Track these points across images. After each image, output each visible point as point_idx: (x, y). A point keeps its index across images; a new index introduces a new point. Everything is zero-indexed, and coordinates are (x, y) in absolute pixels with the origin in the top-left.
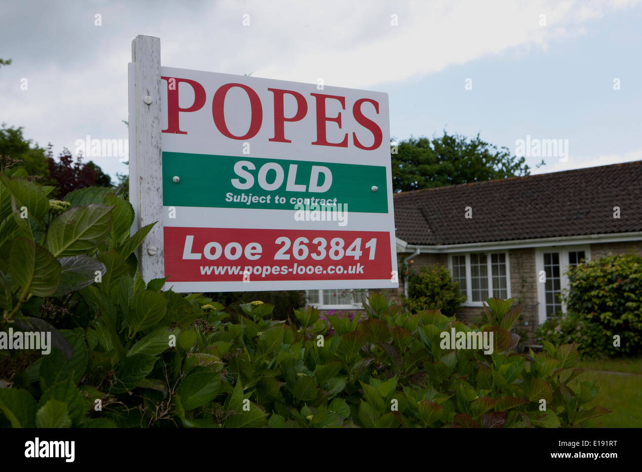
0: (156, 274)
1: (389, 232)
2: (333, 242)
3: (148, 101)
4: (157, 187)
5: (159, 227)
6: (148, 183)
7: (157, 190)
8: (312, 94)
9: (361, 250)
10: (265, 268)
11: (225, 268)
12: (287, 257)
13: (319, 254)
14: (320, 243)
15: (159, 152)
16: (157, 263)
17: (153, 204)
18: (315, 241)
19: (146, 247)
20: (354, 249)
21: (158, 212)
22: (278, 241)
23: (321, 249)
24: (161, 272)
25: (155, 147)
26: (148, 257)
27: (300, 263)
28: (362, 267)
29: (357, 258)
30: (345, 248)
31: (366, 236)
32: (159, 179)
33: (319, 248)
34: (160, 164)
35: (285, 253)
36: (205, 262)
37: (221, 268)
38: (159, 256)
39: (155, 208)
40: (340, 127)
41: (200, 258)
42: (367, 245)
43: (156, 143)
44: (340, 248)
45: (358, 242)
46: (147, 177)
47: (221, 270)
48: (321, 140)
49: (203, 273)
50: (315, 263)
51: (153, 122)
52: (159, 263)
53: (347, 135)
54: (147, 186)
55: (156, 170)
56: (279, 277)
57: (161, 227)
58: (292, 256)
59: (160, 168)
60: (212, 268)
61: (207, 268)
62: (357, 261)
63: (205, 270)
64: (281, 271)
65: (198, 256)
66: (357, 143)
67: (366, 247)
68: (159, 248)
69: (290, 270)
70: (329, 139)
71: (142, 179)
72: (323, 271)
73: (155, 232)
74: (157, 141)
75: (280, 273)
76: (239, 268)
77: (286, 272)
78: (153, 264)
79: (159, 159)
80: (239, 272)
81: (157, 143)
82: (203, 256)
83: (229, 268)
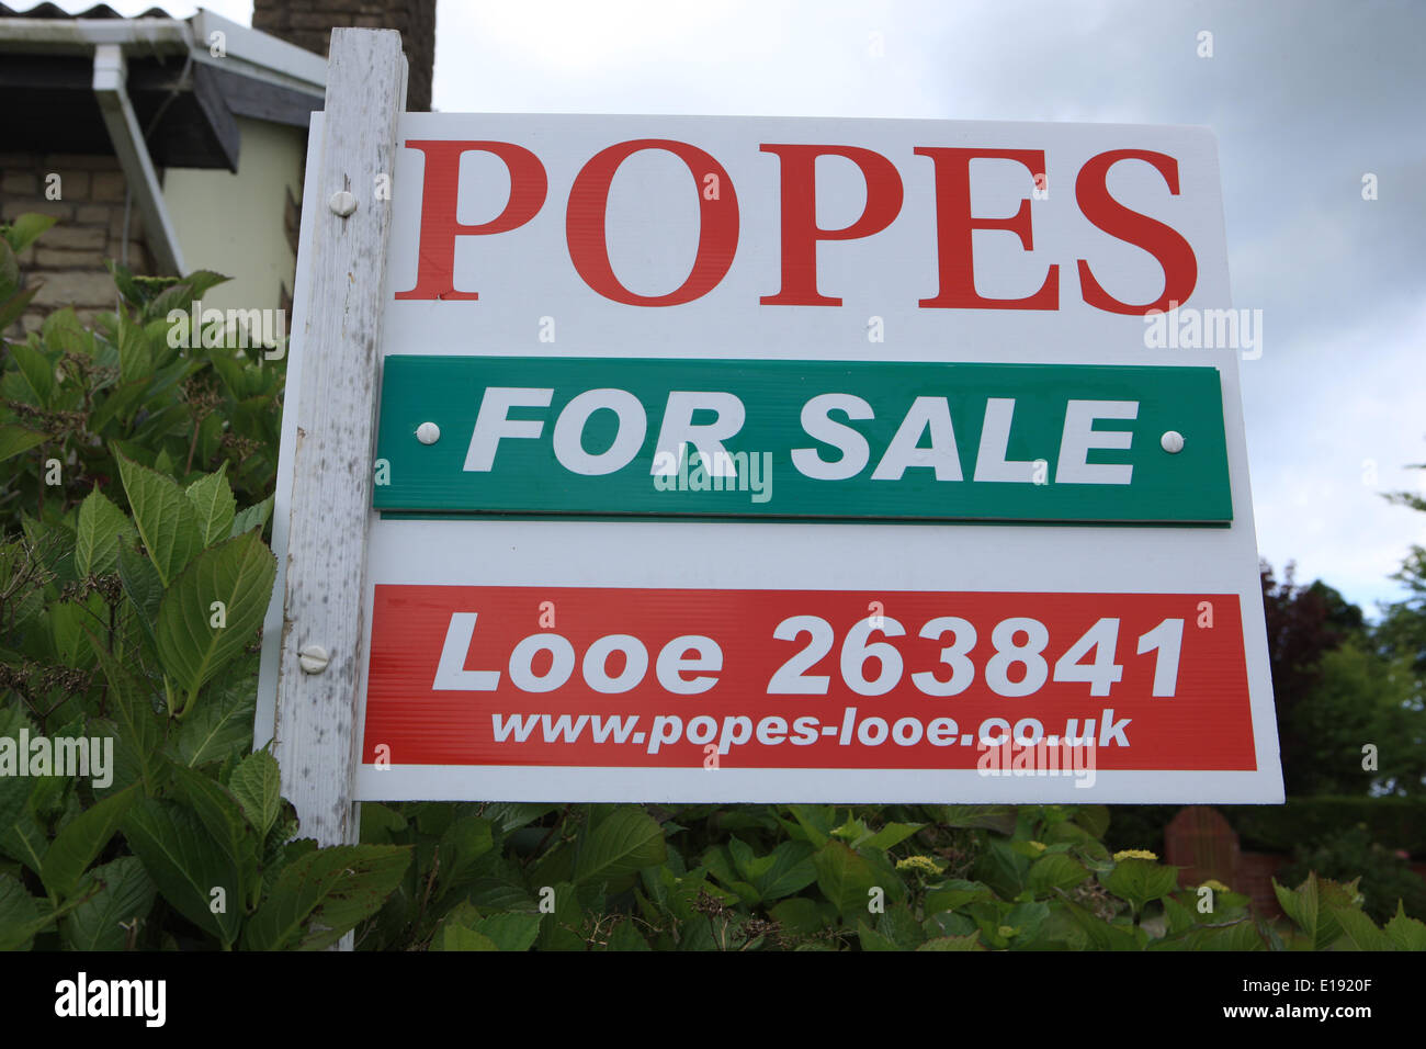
0: (322, 733)
1: (1237, 596)
2: (1002, 633)
3: (341, 203)
4: (348, 458)
5: (346, 583)
6: (322, 446)
7: (350, 466)
8: (919, 151)
9: (1116, 662)
10: (730, 722)
11: (583, 720)
12: (820, 685)
13: (944, 673)
14: (948, 638)
15: (365, 354)
16: (329, 697)
17: (331, 509)
18: (932, 630)
19: (294, 646)
20: (1089, 658)
21: (347, 535)
22: (787, 630)
23: (956, 656)
24: (340, 728)
25: (354, 336)
26: (301, 678)
27: (867, 706)
28: (1124, 722)
29: (1100, 689)
30: (1052, 655)
31: (1138, 612)
32: (357, 433)
33: (947, 655)
34: (367, 388)
35: (809, 672)
36: (510, 699)
37: (565, 720)
38: (336, 675)
39: (337, 525)
40: (1028, 245)
41: (494, 687)
42: (1145, 644)
43: (358, 325)
44: (1032, 655)
45: (1105, 632)
46: (321, 429)
47: (566, 729)
48: (957, 288)
49: (500, 735)
50: (929, 709)
51: (355, 265)
52: (336, 699)
53: (1054, 271)
54: (316, 456)
55: (352, 407)
56: (786, 756)
57: (351, 581)
58: (837, 682)
59: (364, 400)
60: (533, 719)
61: (515, 719)
62: (1102, 703)
63: (509, 728)
64: (791, 732)
65: (487, 681)
66: (1094, 294)
67: (1139, 652)
68: (340, 649)
69: (829, 731)
70: (984, 287)
71: (303, 435)
72: (958, 737)
73: (330, 600)
74: (362, 321)
75: (787, 741)
76: (633, 720)
77: (813, 736)
78: (315, 701)
79: (366, 373)
80: (631, 736)
81: (362, 326)
82: (506, 680)
83: (596, 720)
